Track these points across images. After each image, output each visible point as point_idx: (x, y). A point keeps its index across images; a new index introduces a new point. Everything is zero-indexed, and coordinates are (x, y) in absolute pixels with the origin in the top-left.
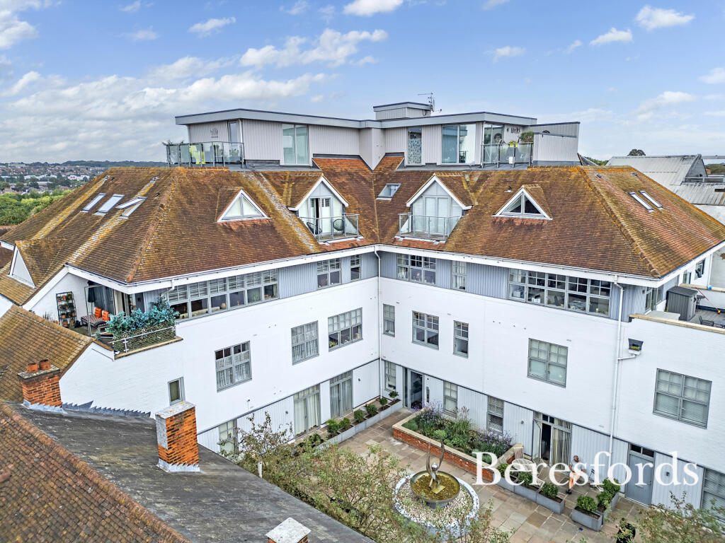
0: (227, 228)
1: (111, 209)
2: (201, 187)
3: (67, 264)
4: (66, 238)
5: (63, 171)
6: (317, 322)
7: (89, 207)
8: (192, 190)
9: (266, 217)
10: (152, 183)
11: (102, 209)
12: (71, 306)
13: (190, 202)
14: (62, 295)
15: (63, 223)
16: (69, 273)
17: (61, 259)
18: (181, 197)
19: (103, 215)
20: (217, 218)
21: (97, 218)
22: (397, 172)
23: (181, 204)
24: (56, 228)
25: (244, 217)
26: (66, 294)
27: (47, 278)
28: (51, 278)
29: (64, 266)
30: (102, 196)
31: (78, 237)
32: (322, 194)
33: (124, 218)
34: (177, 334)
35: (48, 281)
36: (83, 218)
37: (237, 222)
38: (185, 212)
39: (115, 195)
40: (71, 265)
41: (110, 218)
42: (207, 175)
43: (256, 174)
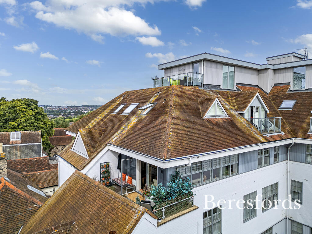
0: (209, 122)
1: (132, 111)
2: (189, 97)
3: (109, 143)
4: (105, 128)
5: (80, 109)
6: (256, 192)
7: (117, 111)
8: (184, 98)
9: (228, 117)
10: (157, 96)
11: (126, 111)
12: (108, 172)
13: (186, 105)
14: (103, 164)
15: (102, 120)
16: (109, 150)
17: (105, 141)
18: (180, 102)
19: (128, 114)
20: (203, 116)
21: (124, 116)
22: (288, 94)
23: (181, 106)
24: (98, 123)
25: (217, 116)
26: (106, 164)
27: (96, 153)
28: (99, 153)
29: (107, 145)
30: (124, 105)
31: (113, 127)
32: (256, 104)
33: (144, 115)
34: (194, 204)
35: (97, 154)
36: (114, 117)
37: (214, 119)
38: (184, 110)
39: (132, 104)
40: (111, 144)
41: (133, 115)
42: (189, 90)
43: (213, 92)
